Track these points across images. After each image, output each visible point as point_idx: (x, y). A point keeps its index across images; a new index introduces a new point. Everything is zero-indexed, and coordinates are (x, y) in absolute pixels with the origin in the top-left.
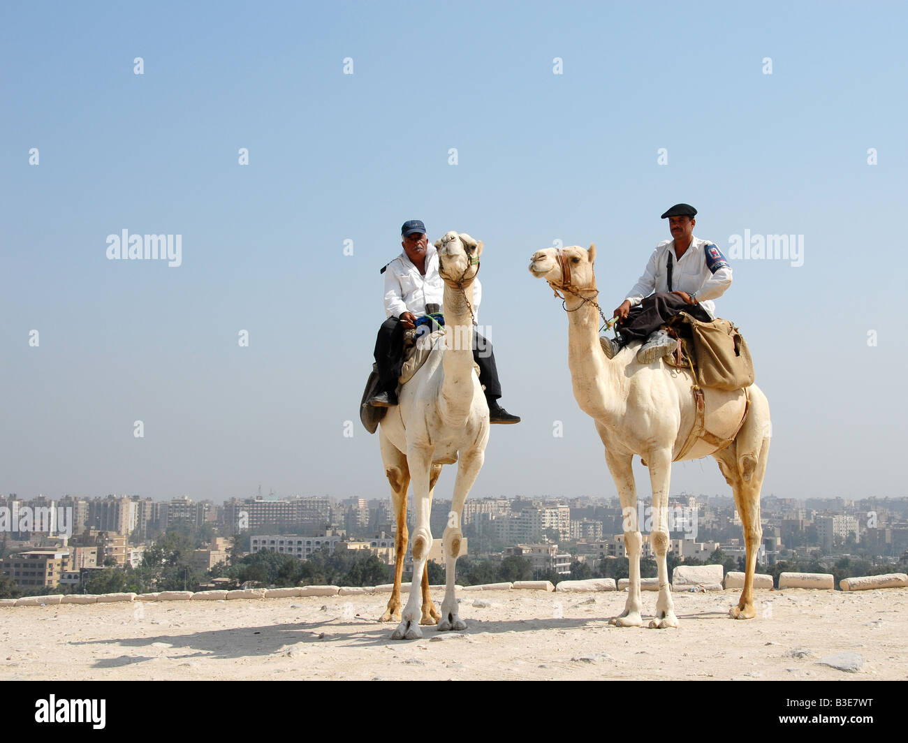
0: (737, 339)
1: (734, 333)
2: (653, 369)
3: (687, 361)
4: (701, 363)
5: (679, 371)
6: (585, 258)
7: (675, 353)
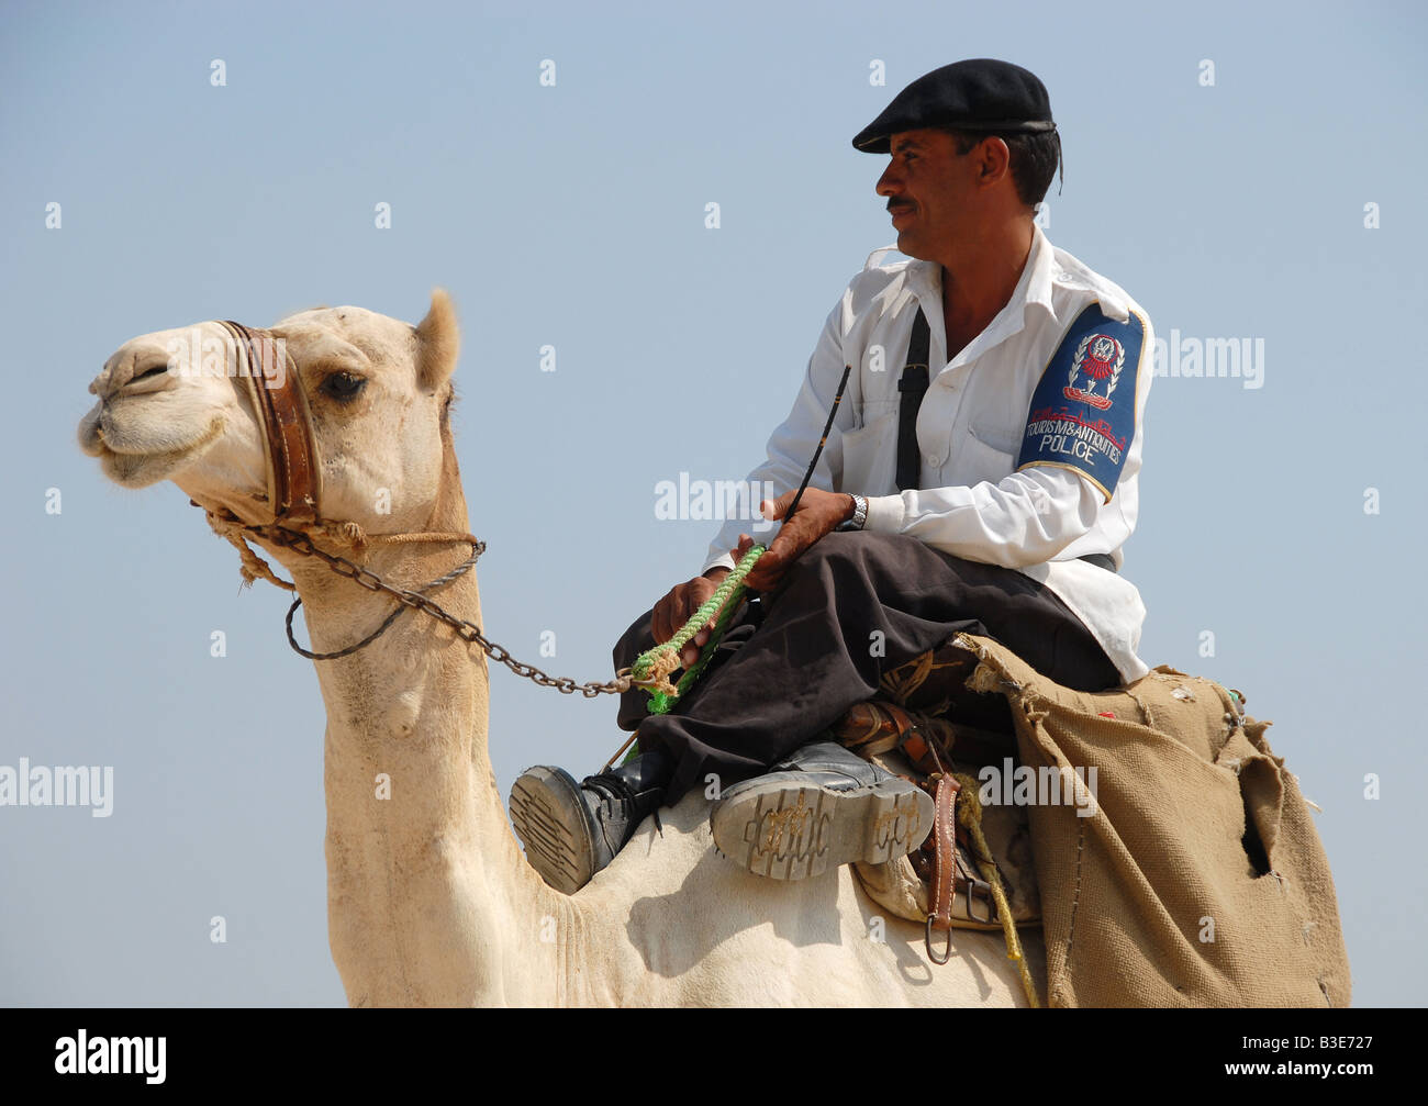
0: (1259, 780)
1: (1242, 749)
2: (802, 941)
3: (987, 898)
4: (1059, 909)
5: (940, 948)
6: (398, 374)
7: (925, 858)
